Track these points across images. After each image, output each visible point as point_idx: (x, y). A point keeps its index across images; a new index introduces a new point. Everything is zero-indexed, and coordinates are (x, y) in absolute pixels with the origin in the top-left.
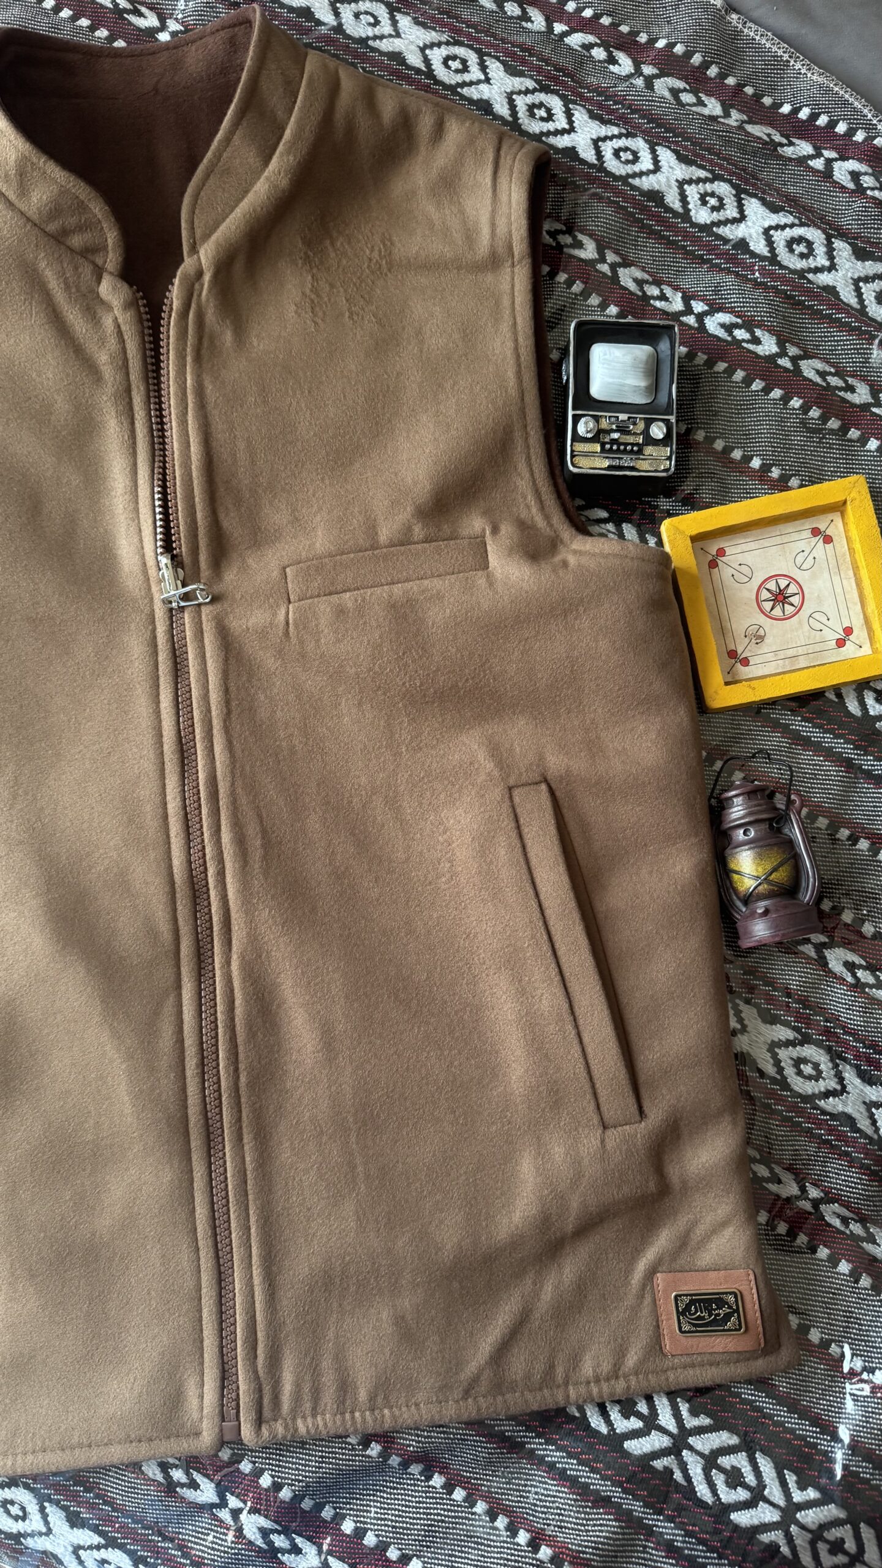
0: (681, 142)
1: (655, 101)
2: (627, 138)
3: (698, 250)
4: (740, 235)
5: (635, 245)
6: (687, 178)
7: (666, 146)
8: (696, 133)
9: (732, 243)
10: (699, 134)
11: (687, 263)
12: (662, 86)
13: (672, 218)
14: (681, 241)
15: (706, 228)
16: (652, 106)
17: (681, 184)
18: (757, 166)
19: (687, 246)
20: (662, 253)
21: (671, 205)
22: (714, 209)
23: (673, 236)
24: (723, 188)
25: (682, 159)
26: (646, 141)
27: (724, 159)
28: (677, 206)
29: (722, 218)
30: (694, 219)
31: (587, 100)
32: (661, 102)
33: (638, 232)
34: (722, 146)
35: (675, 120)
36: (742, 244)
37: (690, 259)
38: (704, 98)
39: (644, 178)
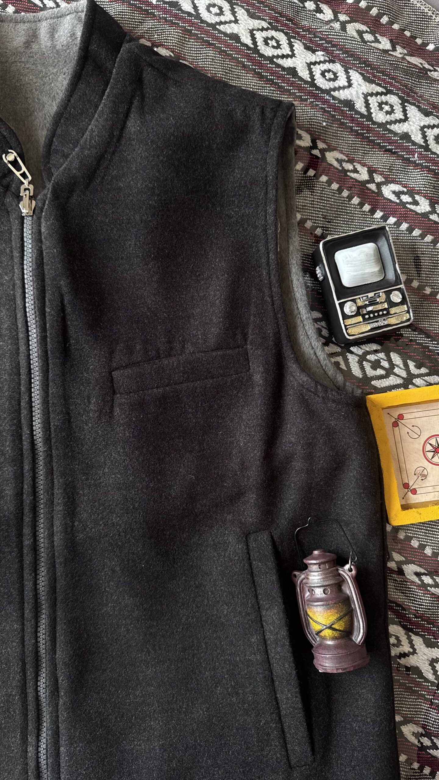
0: (364, 67)
1: (348, 40)
2: (329, 63)
3: (377, 140)
4: (405, 131)
5: (336, 136)
6: (370, 92)
7: (355, 70)
8: (374, 62)
9: (399, 135)
10: (376, 62)
11: (370, 148)
12: (352, 29)
13: (360, 118)
14: (366, 133)
15: (383, 125)
16: (345, 42)
17: (366, 96)
18: (413, 83)
19: (370, 136)
20: (353, 141)
21: (359, 110)
22: (387, 113)
23: (360, 130)
24: (393, 99)
25: (366, 79)
26: (342, 66)
27: (393, 78)
28: (363, 110)
29: (393, 120)
30: (374, 119)
31: (303, 37)
32: (352, 40)
33: (337, 127)
34: (392, 70)
35: (361, 52)
36: (406, 136)
37: (372, 145)
38: (379, 37)
39: (341, 91)
